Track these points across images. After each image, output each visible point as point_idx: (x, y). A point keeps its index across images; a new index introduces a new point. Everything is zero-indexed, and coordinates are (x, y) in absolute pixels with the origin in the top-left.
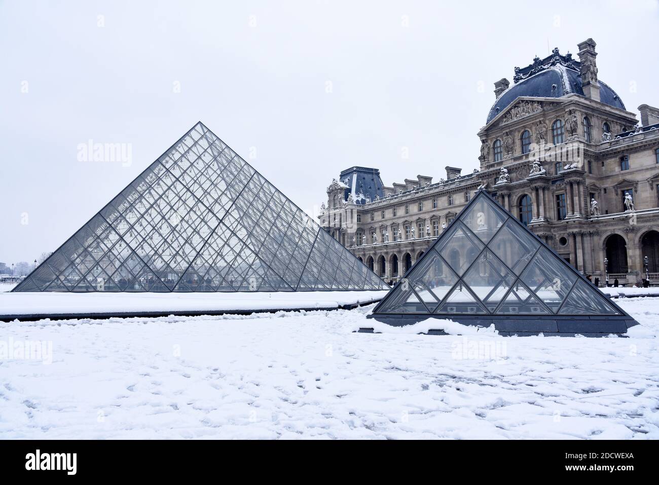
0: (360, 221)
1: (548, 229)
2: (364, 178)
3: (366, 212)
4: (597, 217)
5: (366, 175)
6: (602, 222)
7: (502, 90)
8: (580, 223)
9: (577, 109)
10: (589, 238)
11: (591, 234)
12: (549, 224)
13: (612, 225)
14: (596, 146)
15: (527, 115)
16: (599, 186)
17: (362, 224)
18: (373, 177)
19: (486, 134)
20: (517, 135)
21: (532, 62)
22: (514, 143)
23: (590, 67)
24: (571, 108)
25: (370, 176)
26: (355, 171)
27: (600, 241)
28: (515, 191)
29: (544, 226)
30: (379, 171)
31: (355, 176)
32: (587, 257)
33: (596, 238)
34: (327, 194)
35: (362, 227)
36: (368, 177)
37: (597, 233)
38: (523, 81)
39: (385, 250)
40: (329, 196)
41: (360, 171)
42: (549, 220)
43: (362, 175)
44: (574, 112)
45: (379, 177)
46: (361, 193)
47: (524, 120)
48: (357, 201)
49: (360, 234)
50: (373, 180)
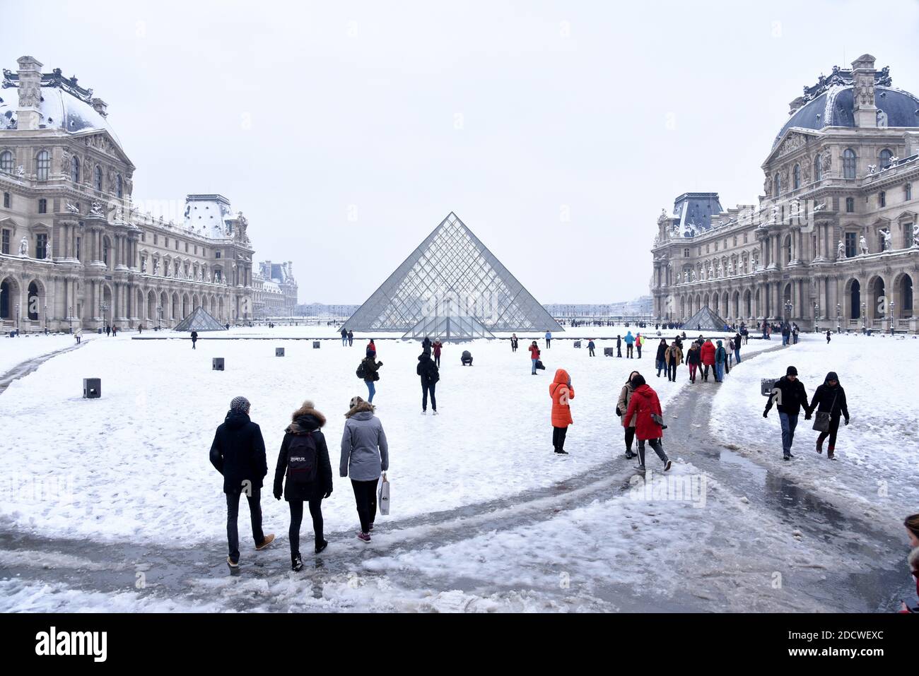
0: (688, 256)
1: (805, 272)
2: (697, 206)
3: (693, 246)
4: (842, 261)
5: (701, 201)
6: (845, 266)
7: (795, 111)
8: (823, 267)
9: (832, 143)
10: (834, 282)
11: (836, 278)
12: (804, 267)
13: (851, 269)
14: (862, 180)
15: (796, 148)
16: (859, 224)
17: (691, 259)
18: (709, 202)
19: (769, 165)
20: (791, 169)
21: (818, 81)
22: (787, 178)
23: (861, 89)
24: (825, 143)
25: (706, 202)
26: (686, 198)
27: (844, 284)
28: (784, 230)
29: (796, 269)
30: (719, 195)
31: (686, 204)
32: (833, 302)
33: (840, 282)
34: (658, 226)
35: (691, 262)
36: (703, 204)
37: (841, 277)
38: (810, 102)
39: (700, 290)
40: (660, 228)
41: (692, 197)
42: (805, 262)
43: (695, 202)
44: (829, 148)
45: (718, 202)
46: (692, 223)
47: (792, 155)
48: (687, 234)
49: (689, 270)
50: (709, 206)
